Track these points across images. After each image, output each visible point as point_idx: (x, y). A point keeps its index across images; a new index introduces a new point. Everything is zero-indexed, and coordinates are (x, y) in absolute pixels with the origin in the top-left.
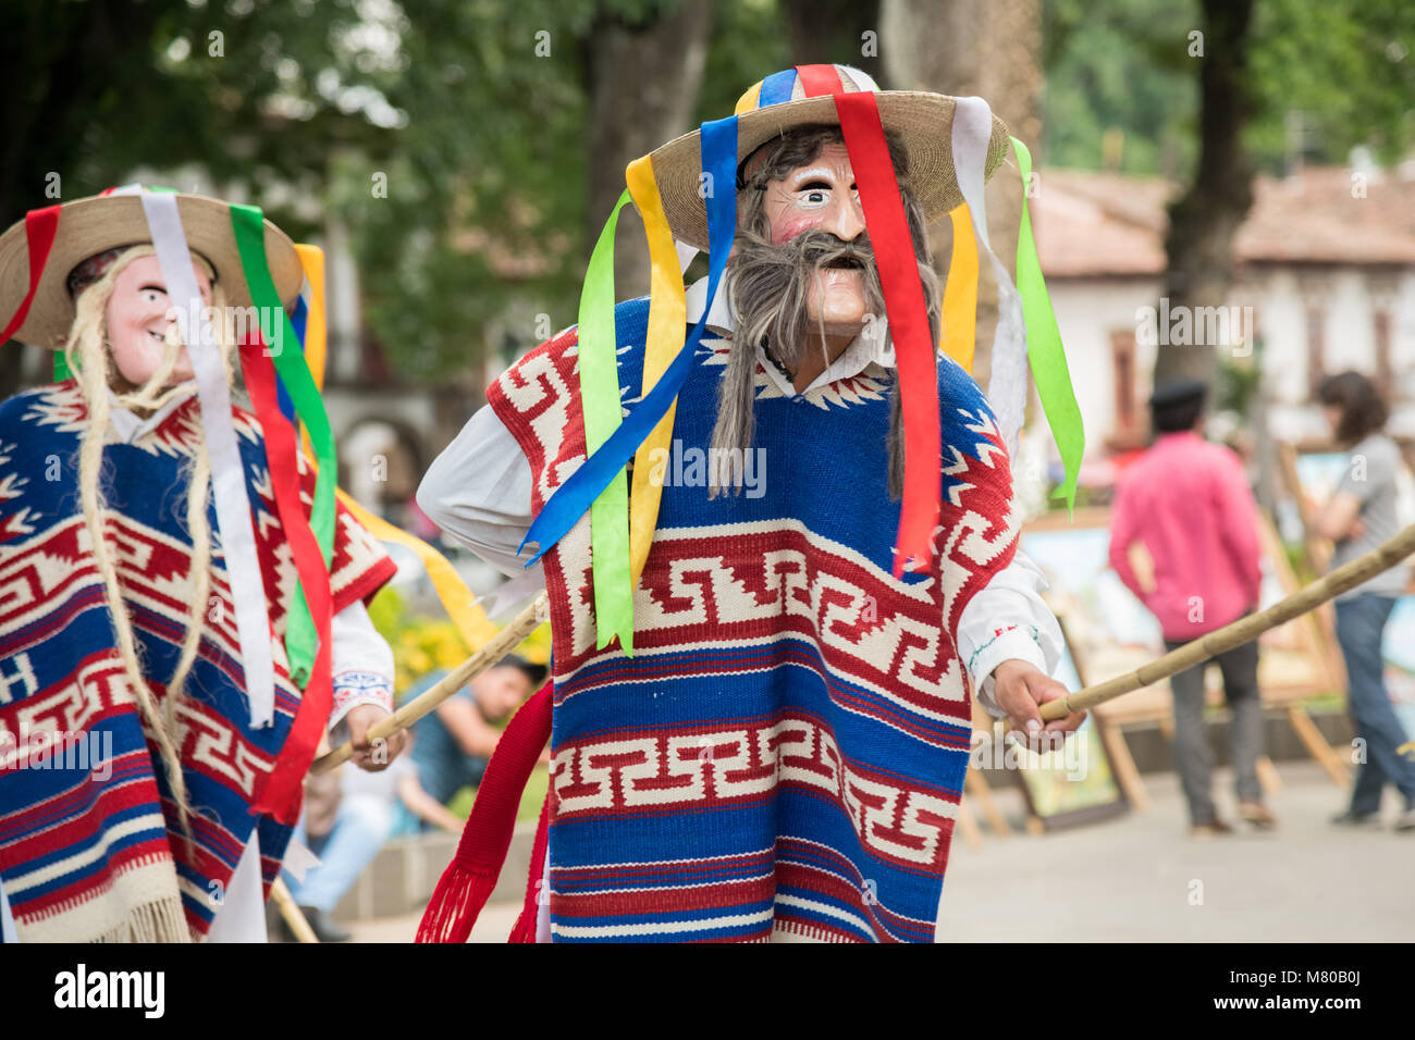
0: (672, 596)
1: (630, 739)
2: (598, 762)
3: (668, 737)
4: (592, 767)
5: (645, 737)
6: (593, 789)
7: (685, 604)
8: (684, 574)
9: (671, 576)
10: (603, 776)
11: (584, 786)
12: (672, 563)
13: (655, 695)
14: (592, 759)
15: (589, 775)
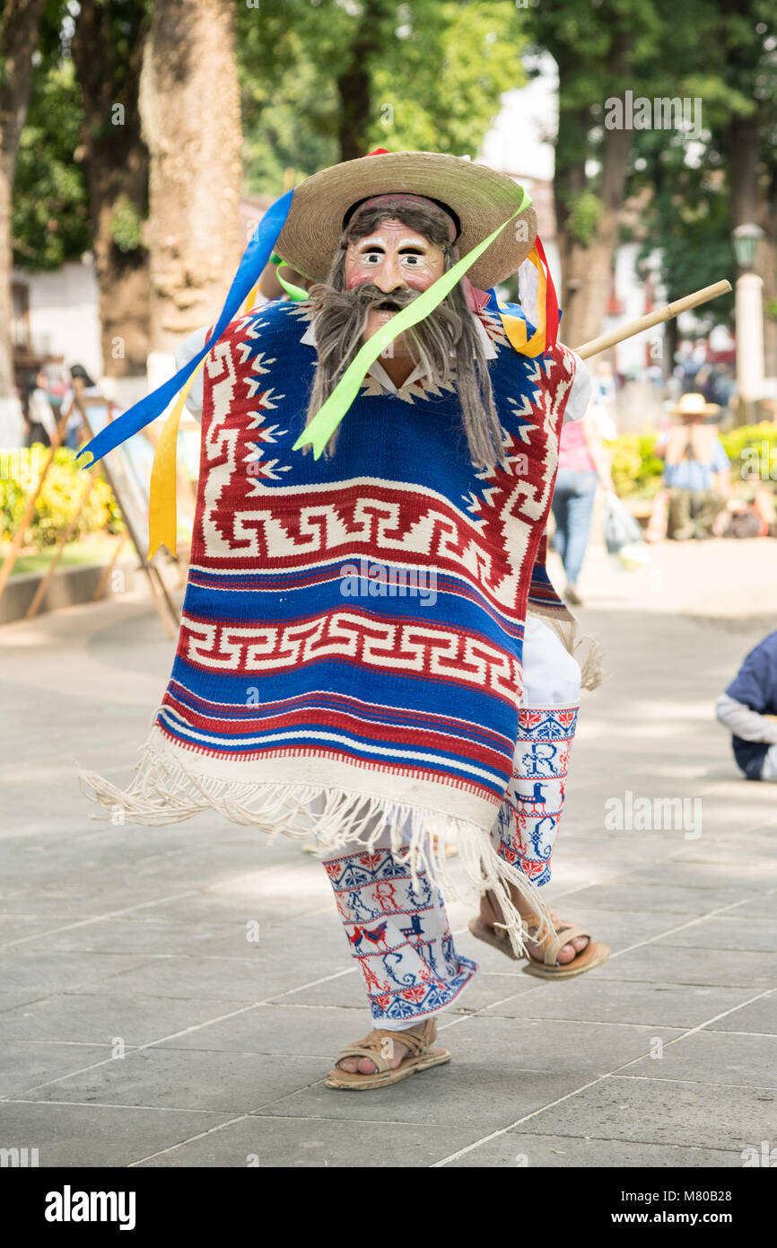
0: (301, 534)
1: (260, 628)
2: (233, 640)
3: (285, 628)
4: (229, 642)
5: (269, 627)
6: (227, 657)
7: (308, 539)
8: (310, 518)
9: (301, 519)
10: (235, 650)
11: (220, 654)
12: (302, 510)
13: (281, 600)
14: (230, 637)
15: (225, 647)
